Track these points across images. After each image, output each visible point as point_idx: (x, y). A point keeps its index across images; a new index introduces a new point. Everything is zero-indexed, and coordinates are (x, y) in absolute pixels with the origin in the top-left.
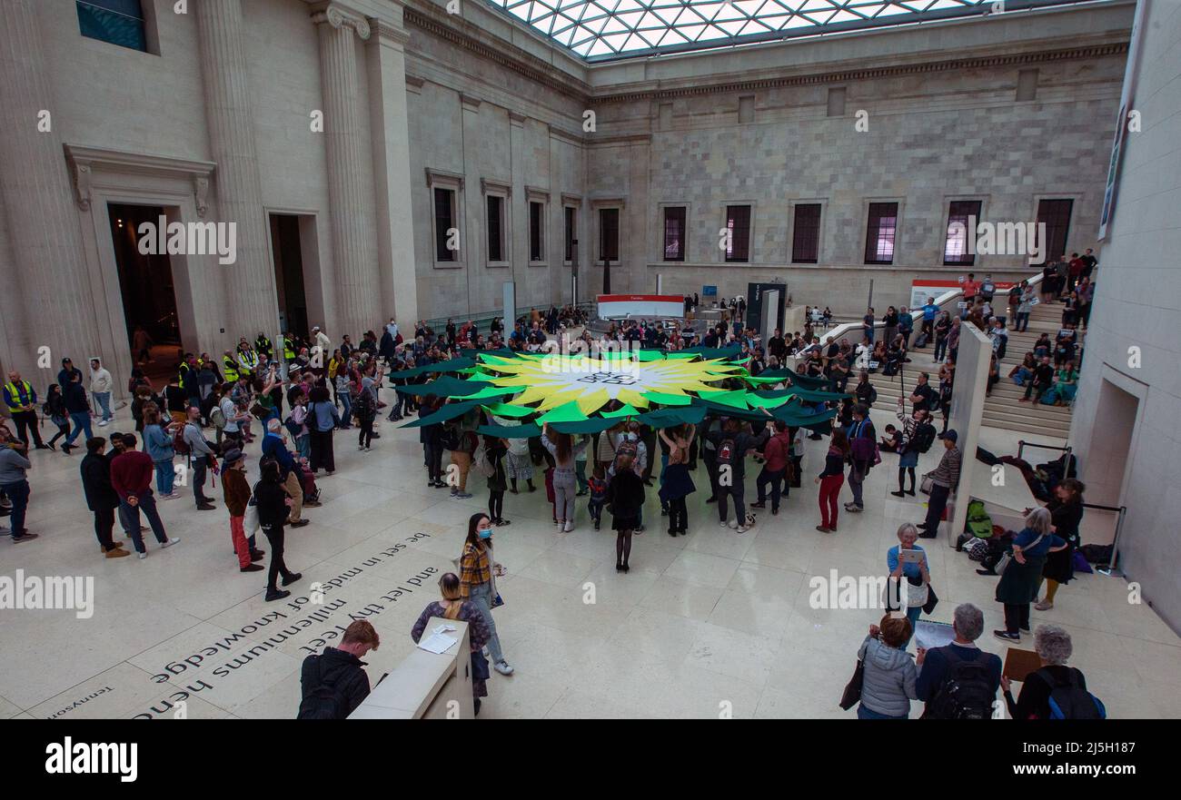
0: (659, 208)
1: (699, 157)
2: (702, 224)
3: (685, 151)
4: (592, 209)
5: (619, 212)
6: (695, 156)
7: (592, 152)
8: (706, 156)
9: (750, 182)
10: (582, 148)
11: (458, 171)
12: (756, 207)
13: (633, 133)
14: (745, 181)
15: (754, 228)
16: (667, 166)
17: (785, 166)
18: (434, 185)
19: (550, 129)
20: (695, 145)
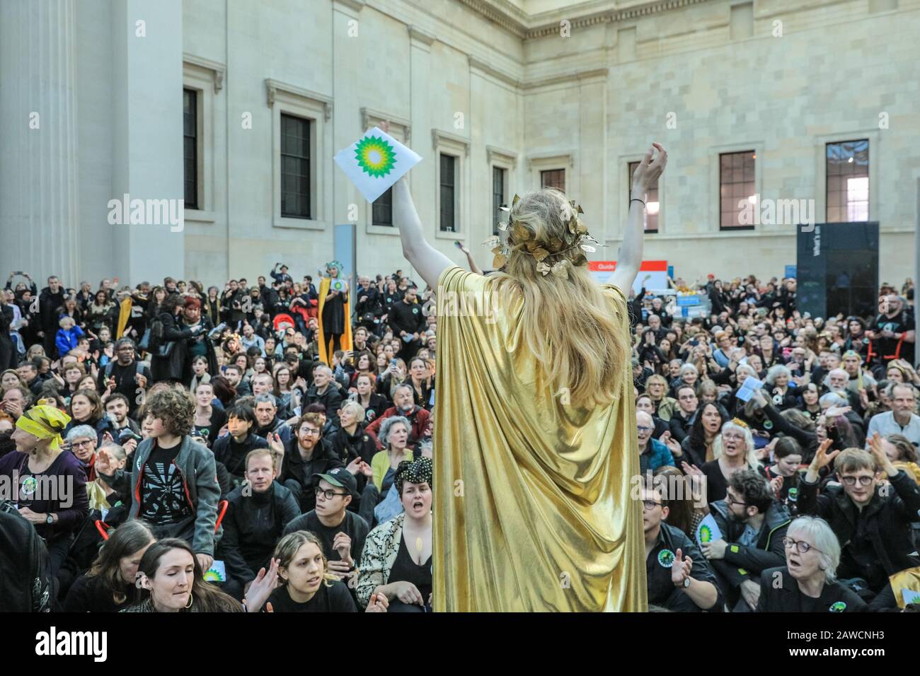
0: (619, 165)
1: (675, 91)
2: (682, 181)
3: (654, 86)
4: (530, 170)
5: (567, 173)
6: (669, 90)
7: (530, 99)
8: (685, 90)
9: (752, 118)
10: (517, 93)
11: (323, 92)
12: (763, 151)
13: (582, 68)
14: (744, 117)
15: (762, 181)
16: (630, 107)
17: (806, 91)
18: (280, 106)
19: (471, 62)
20: (670, 76)
